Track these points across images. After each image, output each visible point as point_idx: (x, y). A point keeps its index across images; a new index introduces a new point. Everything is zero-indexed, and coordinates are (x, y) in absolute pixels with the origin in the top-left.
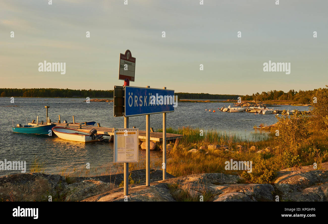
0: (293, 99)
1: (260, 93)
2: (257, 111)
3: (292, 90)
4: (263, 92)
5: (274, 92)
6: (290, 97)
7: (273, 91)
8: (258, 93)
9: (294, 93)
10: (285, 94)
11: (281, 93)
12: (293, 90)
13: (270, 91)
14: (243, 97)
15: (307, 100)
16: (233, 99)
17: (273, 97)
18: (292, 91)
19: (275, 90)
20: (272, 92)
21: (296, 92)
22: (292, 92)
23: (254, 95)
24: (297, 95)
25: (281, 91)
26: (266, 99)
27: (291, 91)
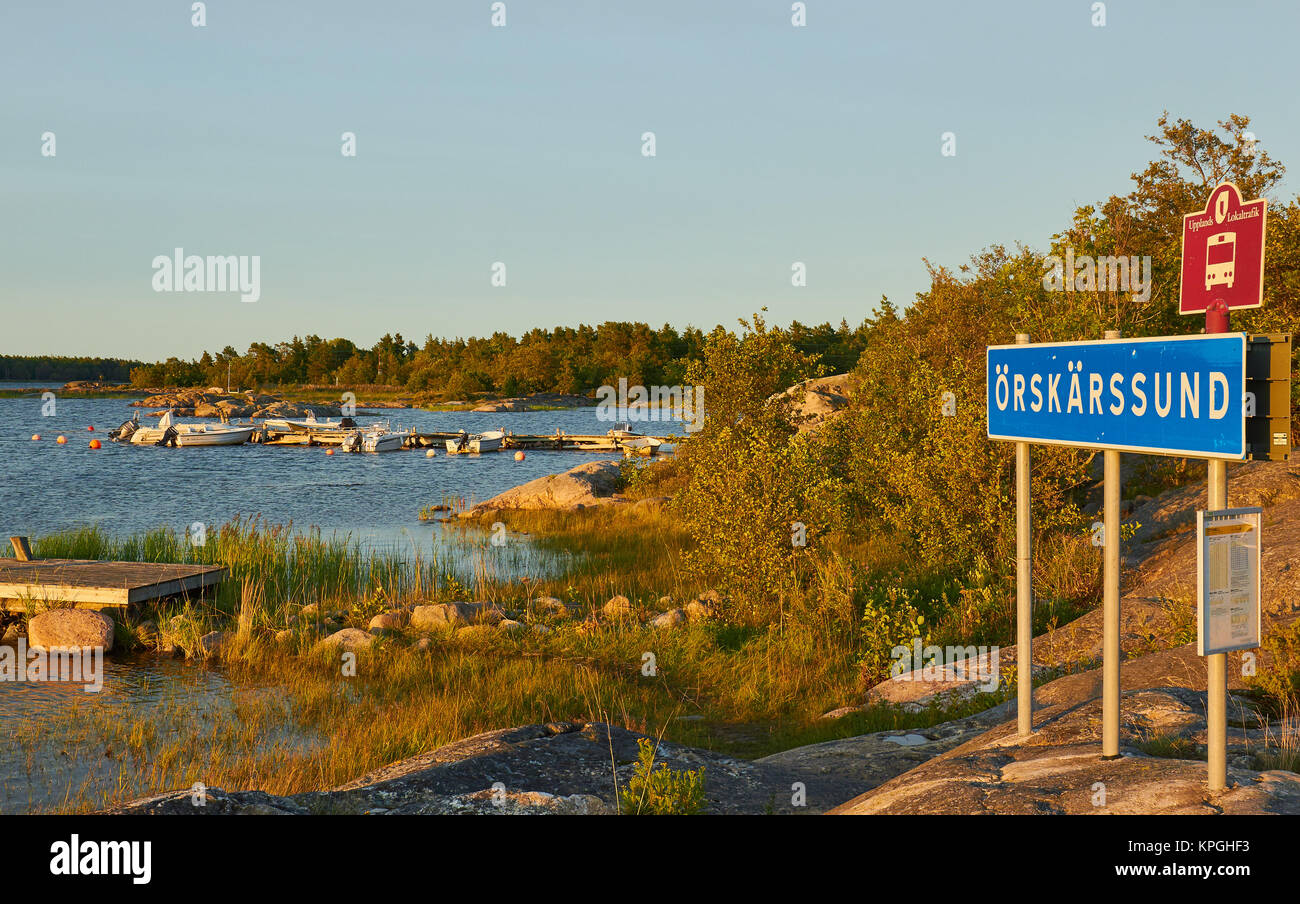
0: (403, 379)
1: (242, 351)
2: (315, 439)
3: (393, 336)
4: (255, 346)
5: (308, 346)
6: (385, 369)
7: (304, 342)
8: (229, 351)
9: (404, 349)
10: (363, 353)
11: (344, 349)
12: (399, 337)
13: (291, 342)
14: (155, 371)
15: (482, 381)
16: (96, 379)
17: (305, 369)
18: (394, 341)
19: (316, 337)
20: (297, 346)
21: (413, 347)
22: (392, 347)
23: (207, 357)
24: (418, 359)
25: (343, 341)
26: (275, 380)
27: (387, 339)
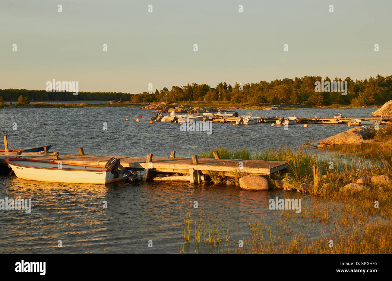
0: (229, 99)
1: (170, 89)
3: (223, 83)
4: (174, 87)
5: (193, 87)
6: (221, 95)
7: (192, 85)
8: (165, 89)
9: (227, 87)
10: (213, 89)
11: (205, 89)
12: (225, 83)
13: (187, 86)
14: (140, 97)
15: (263, 99)
16: (119, 100)
17: (192, 96)
18: (223, 85)
19: (196, 84)
20: (189, 87)
21: (230, 87)
22: (223, 87)
23: (157, 92)
24: (233, 91)
25: (205, 85)
26: (182, 99)
27: (221, 84)
